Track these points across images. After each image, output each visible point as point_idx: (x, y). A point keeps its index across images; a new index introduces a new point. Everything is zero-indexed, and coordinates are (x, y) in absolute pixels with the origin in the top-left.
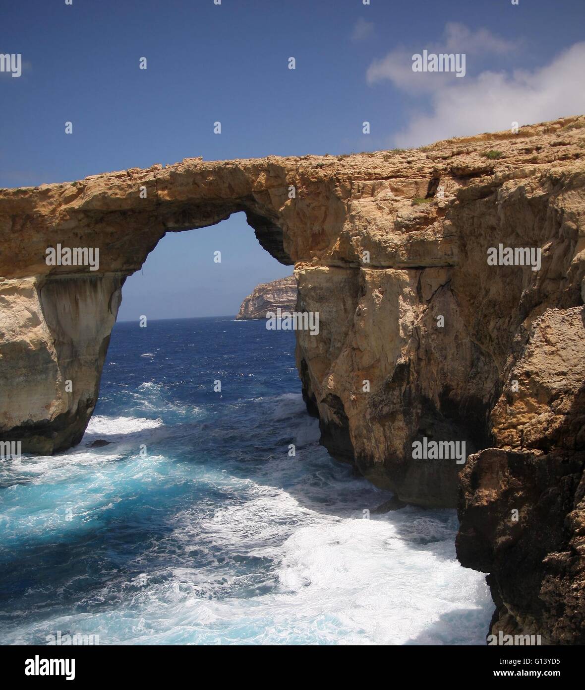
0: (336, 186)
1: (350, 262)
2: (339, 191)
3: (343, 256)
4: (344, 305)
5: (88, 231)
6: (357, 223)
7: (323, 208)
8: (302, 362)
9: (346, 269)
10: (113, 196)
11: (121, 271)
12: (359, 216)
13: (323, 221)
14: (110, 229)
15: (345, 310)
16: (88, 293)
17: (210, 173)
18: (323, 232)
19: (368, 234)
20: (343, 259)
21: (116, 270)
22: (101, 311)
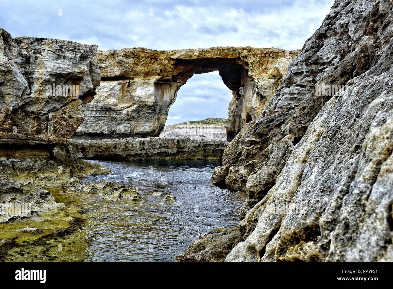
3: (274, 75)
5: (174, 66)
9: (274, 79)
11: (180, 83)
13: (266, 65)
14: (182, 67)
15: (273, 92)
16: (168, 89)
17: (225, 49)
18: (266, 69)
20: (274, 76)
21: (179, 83)
22: (171, 96)
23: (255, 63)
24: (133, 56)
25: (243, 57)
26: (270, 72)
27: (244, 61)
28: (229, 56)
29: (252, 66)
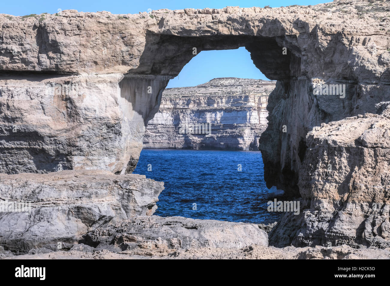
0: (343, 38)
1: (348, 80)
2: (345, 41)
3: (345, 76)
4: (343, 104)
5: (156, 47)
6: (357, 59)
7: (333, 49)
8: (300, 142)
9: (346, 83)
10: (187, 28)
11: (168, 75)
12: (358, 56)
13: (332, 56)
14: (171, 47)
15: (344, 107)
16: (143, 89)
18: (331, 62)
19: (364, 66)
20: (345, 78)
21: (164, 75)
22: (151, 102)
23: (312, 50)
24: (77, 32)
25: (290, 36)
26: (339, 69)
27: (291, 43)
28: (264, 33)
29: (307, 55)
